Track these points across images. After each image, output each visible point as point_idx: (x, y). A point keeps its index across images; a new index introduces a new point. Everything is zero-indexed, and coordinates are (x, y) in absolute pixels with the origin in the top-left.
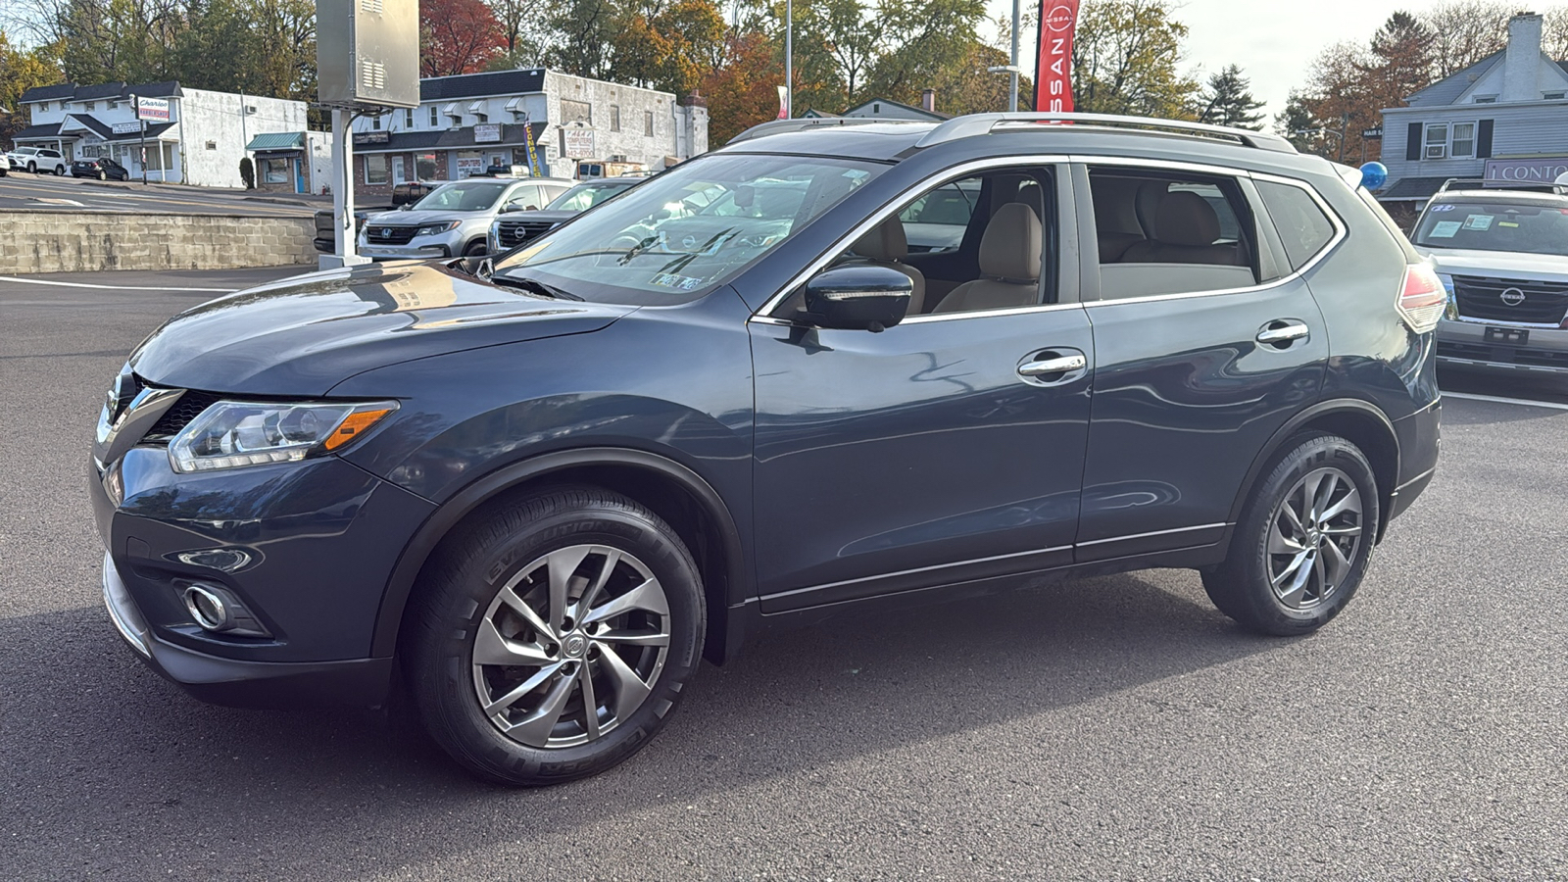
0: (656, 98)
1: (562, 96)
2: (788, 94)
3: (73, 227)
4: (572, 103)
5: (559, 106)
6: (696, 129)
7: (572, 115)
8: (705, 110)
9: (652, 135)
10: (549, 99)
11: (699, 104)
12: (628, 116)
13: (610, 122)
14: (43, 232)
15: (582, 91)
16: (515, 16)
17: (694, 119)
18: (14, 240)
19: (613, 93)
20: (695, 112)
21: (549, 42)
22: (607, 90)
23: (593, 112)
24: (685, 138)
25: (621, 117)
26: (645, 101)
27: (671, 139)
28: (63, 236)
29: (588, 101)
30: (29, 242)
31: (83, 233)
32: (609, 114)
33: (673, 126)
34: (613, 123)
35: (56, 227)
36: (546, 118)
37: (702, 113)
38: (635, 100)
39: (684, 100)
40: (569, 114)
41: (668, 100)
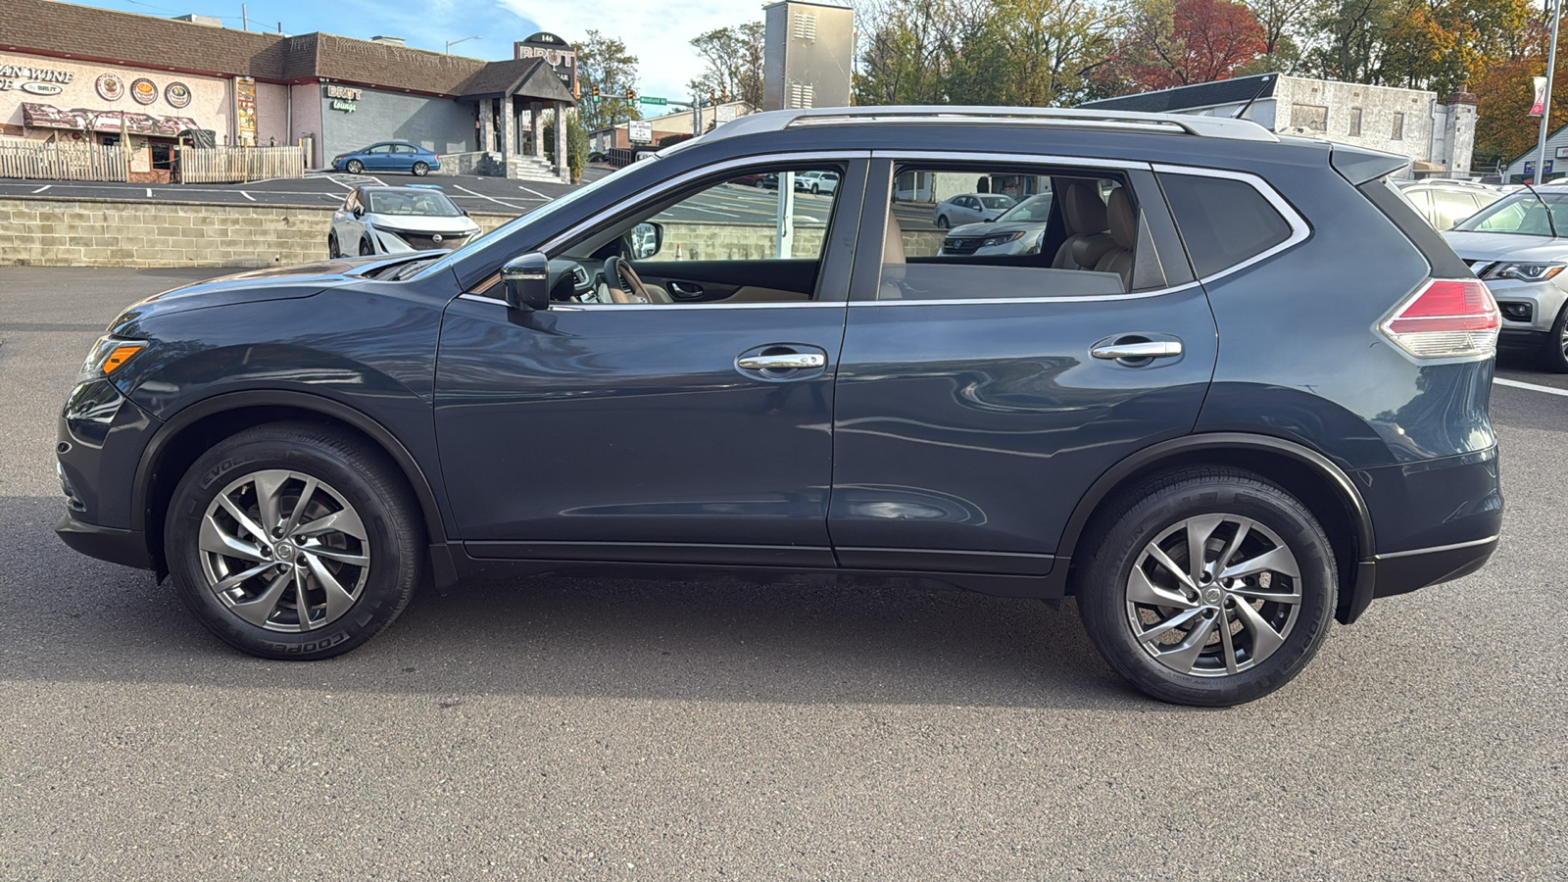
0: (1411, 97)
1: (1295, 100)
2: (1547, 86)
3: (758, 238)
4: (1305, 107)
5: (1290, 111)
6: (1459, 130)
7: (1304, 120)
8: (1473, 108)
9: (1401, 138)
10: (1278, 104)
11: (1466, 101)
12: (1371, 118)
13: (1349, 126)
14: (736, 242)
15: (1319, 94)
16: (1279, 19)
17: (1457, 118)
18: (714, 248)
19: (1357, 95)
20: (1459, 110)
21: (1311, 44)
22: (1350, 92)
23: (1329, 116)
24: (1444, 140)
25: (1363, 120)
26: (1396, 101)
27: (1425, 142)
28: (751, 246)
29: (1325, 105)
30: (725, 250)
31: (767, 243)
32: (1349, 117)
33: (1428, 128)
34: (1352, 127)
35: (746, 238)
36: (1274, 125)
37: (1469, 111)
38: (1383, 101)
39: (1447, 98)
40: (1300, 119)
41: (1426, 99)
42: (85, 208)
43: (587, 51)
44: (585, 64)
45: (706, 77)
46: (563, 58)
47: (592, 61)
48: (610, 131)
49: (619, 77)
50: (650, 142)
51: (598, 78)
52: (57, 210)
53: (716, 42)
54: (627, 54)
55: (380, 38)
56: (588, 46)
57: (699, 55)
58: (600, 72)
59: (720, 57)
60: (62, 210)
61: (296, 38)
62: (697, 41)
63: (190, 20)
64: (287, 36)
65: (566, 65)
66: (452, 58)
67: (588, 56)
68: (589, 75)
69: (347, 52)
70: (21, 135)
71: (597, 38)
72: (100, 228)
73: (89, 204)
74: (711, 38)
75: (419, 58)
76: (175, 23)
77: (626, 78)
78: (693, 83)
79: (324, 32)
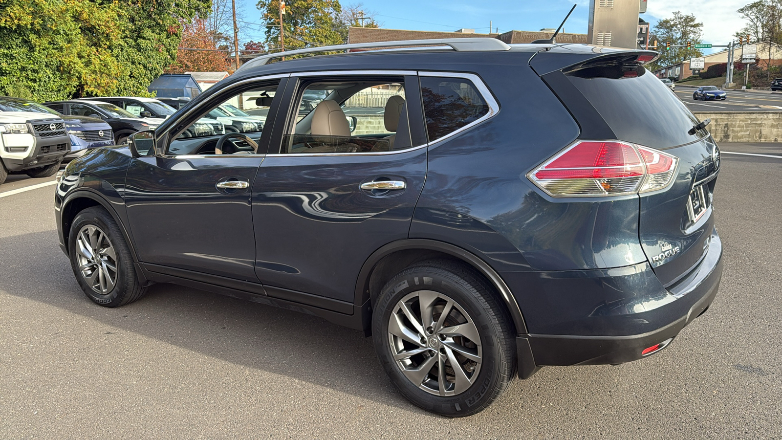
42: (372, 119)
43: (672, 23)
44: (671, 30)
45: (746, 30)
46: (641, 29)
47: (675, 28)
48: (680, 65)
49: (691, 35)
50: (703, 69)
51: (678, 37)
52: (362, 120)
53: (755, 9)
54: (696, 22)
55: (543, 29)
56: (673, 20)
57: (743, 17)
58: (679, 33)
59: (757, 17)
60: (364, 120)
61: (503, 34)
62: (742, 10)
63: (461, 32)
64: (500, 34)
65: (643, 32)
66: (578, 35)
67: (672, 26)
68: (673, 36)
69: (526, 38)
70: (388, 89)
71: (679, 16)
72: (377, 128)
73: (374, 117)
74: (752, 7)
75: (562, 37)
76: (456, 34)
77: (695, 35)
78: (737, 33)
79: (516, 30)
